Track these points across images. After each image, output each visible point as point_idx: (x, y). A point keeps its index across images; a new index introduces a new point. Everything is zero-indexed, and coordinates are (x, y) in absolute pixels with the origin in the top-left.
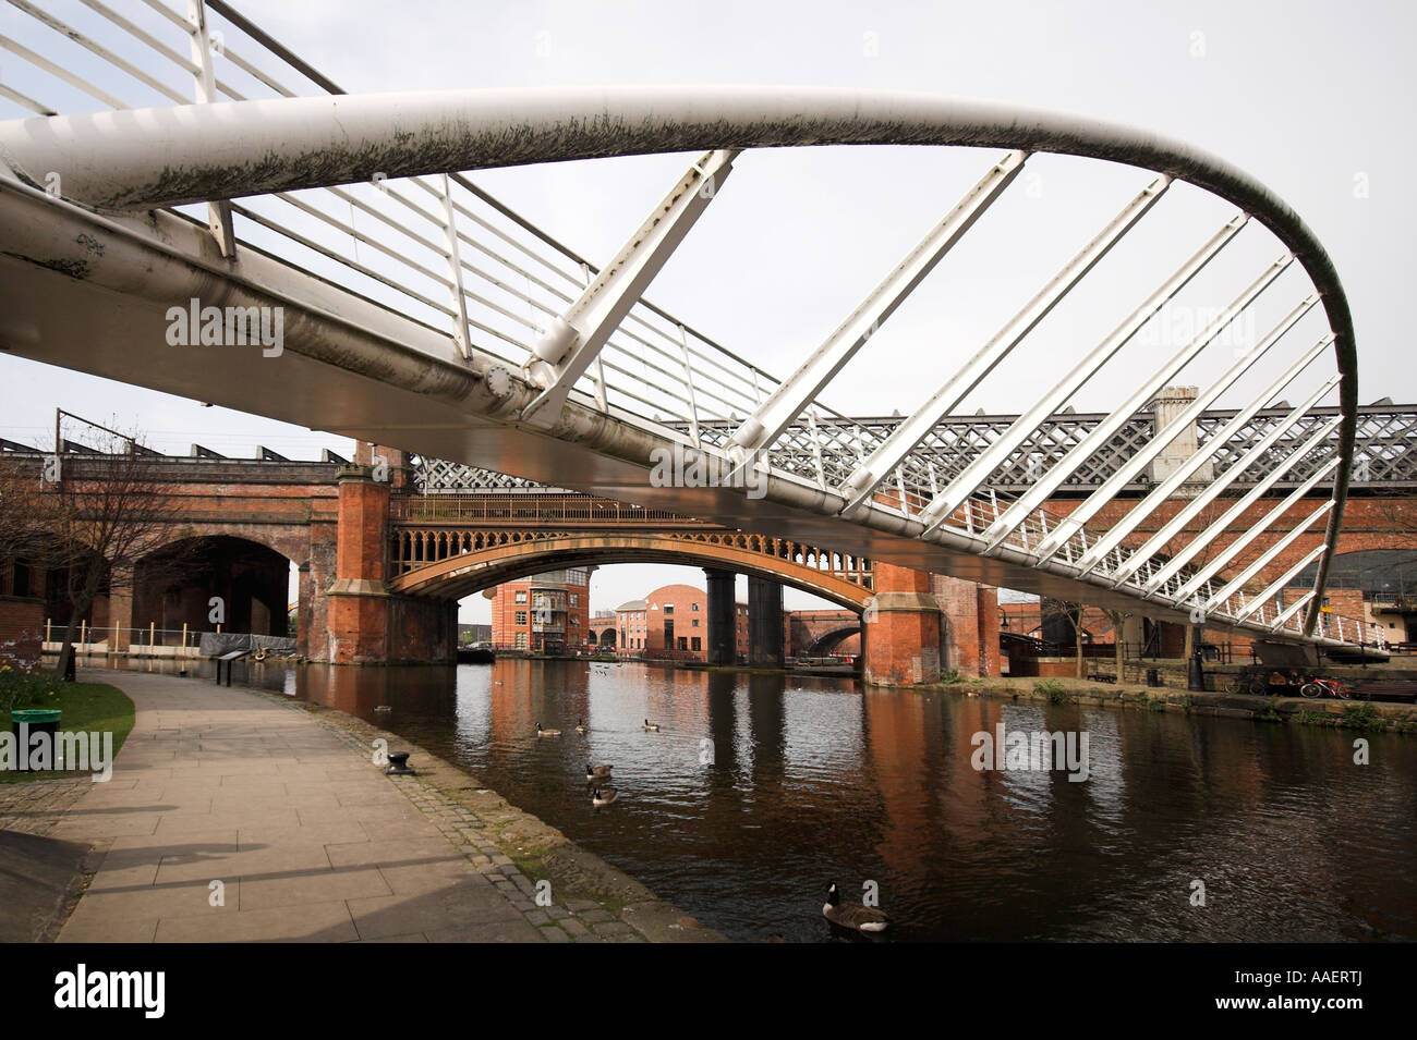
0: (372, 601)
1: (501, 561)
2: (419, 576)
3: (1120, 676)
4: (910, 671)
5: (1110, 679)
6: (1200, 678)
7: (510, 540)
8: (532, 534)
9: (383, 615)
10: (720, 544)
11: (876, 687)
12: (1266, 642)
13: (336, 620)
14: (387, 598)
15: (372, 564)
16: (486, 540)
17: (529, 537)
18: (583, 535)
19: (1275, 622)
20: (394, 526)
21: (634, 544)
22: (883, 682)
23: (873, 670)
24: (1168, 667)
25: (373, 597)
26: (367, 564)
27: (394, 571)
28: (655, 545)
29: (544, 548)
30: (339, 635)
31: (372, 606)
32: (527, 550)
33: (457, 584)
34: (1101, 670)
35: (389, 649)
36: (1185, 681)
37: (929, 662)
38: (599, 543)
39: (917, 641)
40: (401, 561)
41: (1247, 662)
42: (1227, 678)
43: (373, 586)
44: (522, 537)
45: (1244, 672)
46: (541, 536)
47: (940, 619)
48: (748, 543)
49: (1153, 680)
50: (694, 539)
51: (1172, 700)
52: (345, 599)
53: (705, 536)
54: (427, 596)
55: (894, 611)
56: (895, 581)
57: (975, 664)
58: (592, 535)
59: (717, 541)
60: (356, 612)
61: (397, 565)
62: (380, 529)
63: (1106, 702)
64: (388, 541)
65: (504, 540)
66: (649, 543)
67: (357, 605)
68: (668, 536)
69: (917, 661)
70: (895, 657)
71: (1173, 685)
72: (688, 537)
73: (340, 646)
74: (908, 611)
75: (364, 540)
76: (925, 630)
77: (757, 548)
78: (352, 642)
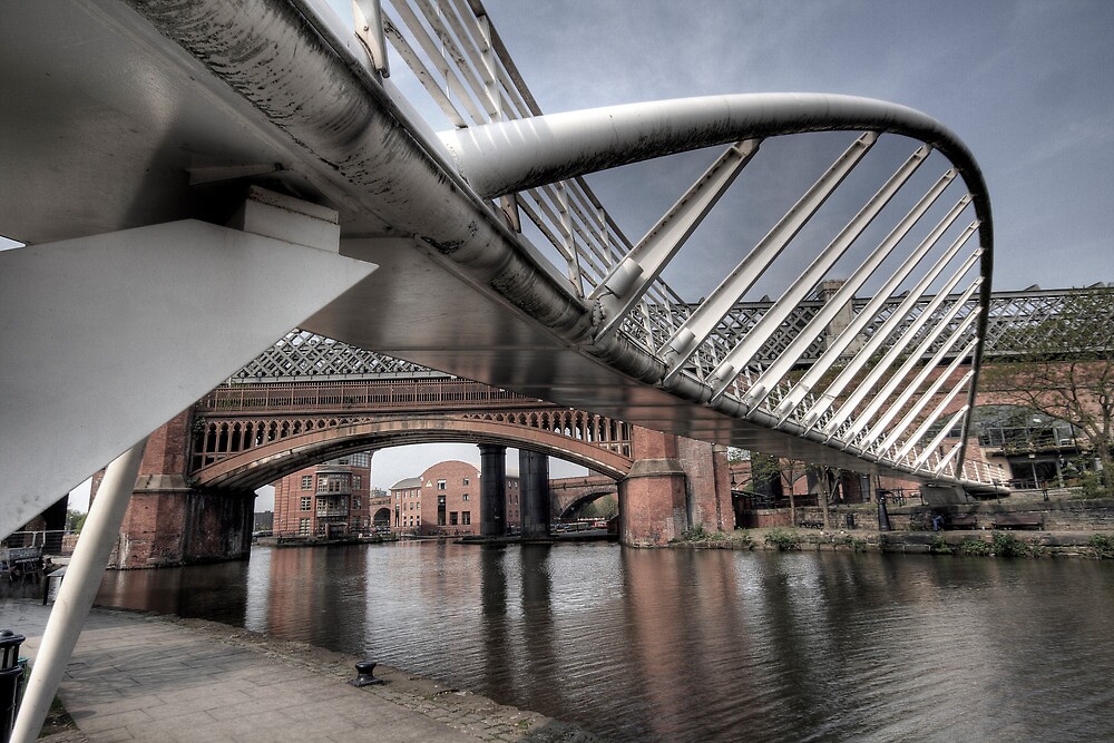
0: (172, 497)
1: (304, 448)
2: (222, 468)
3: (826, 522)
4: (665, 531)
5: (820, 525)
6: (886, 519)
7: (315, 427)
8: (336, 420)
9: (182, 512)
10: (504, 422)
11: (637, 548)
12: (931, 484)
13: (132, 520)
14: (189, 492)
15: (175, 457)
16: (291, 428)
17: (333, 423)
18: (384, 419)
19: (937, 468)
20: (201, 418)
21: (430, 425)
22: (644, 543)
23: (634, 532)
24: (861, 512)
25: (174, 492)
26: (170, 458)
27: (195, 464)
28: (448, 426)
29: (348, 433)
30: (133, 537)
31: (171, 503)
32: (331, 436)
33: (259, 474)
34: (808, 517)
35: (185, 547)
36: (875, 524)
37: (679, 522)
38: (398, 426)
39: (670, 503)
40: (205, 453)
41: (917, 503)
42: (905, 518)
43: (175, 482)
44: (327, 423)
45: (916, 512)
46: (345, 422)
47: (685, 481)
48: (529, 420)
49: (851, 524)
50: (482, 418)
51: (871, 541)
52: (144, 497)
53: (492, 415)
54: (227, 487)
55: (650, 476)
56: (651, 448)
57: (714, 520)
58: (392, 418)
59: (502, 420)
60: (154, 510)
61: (201, 457)
62: (186, 422)
63: (822, 547)
64: (193, 433)
65: (309, 425)
66: (443, 424)
67: (155, 503)
68: (460, 417)
69: (670, 521)
70: (652, 519)
71: (866, 528)
72: (477, 417)
73: (133, 548)
74: (661, 476)
75: (168, 433)
76: (676, 492)
77: (535, 424)
78: (147, 544)
